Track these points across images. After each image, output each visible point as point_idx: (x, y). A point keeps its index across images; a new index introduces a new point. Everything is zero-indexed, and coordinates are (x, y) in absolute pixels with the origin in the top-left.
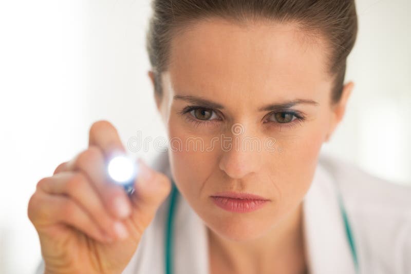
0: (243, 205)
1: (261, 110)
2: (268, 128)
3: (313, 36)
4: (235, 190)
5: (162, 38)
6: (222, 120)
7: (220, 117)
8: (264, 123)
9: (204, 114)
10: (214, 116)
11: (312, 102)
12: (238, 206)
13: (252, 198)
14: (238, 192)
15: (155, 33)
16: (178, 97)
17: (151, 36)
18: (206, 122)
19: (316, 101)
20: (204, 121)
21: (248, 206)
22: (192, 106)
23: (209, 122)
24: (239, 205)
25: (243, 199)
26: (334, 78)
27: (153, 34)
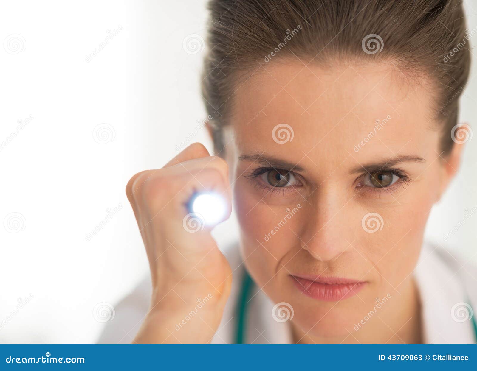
0: (333, 291)
1: (352, 172)
2: (363, 195)
3: (415, 76)
4: (322, 273)
5: (221, 85)
6: (302, 186)
7: (300, 182)
8: (357, 187)
9: (279, 179)
10: (292, 181)
11: (418, 159)
12: (325, 293)
13: (344, 283)
14: (325, 276)
15: (213, 78)
16: (244, 158)
17: (207, 81)
18: (282, 189)
19: (422, 157)
20: (278, 188)
21: (339, 292)
22: (264, 167)
23: (285, 189)
24: (328, 291)
25: (333, 284)
26: (443, 125)
27: (210, 79)
